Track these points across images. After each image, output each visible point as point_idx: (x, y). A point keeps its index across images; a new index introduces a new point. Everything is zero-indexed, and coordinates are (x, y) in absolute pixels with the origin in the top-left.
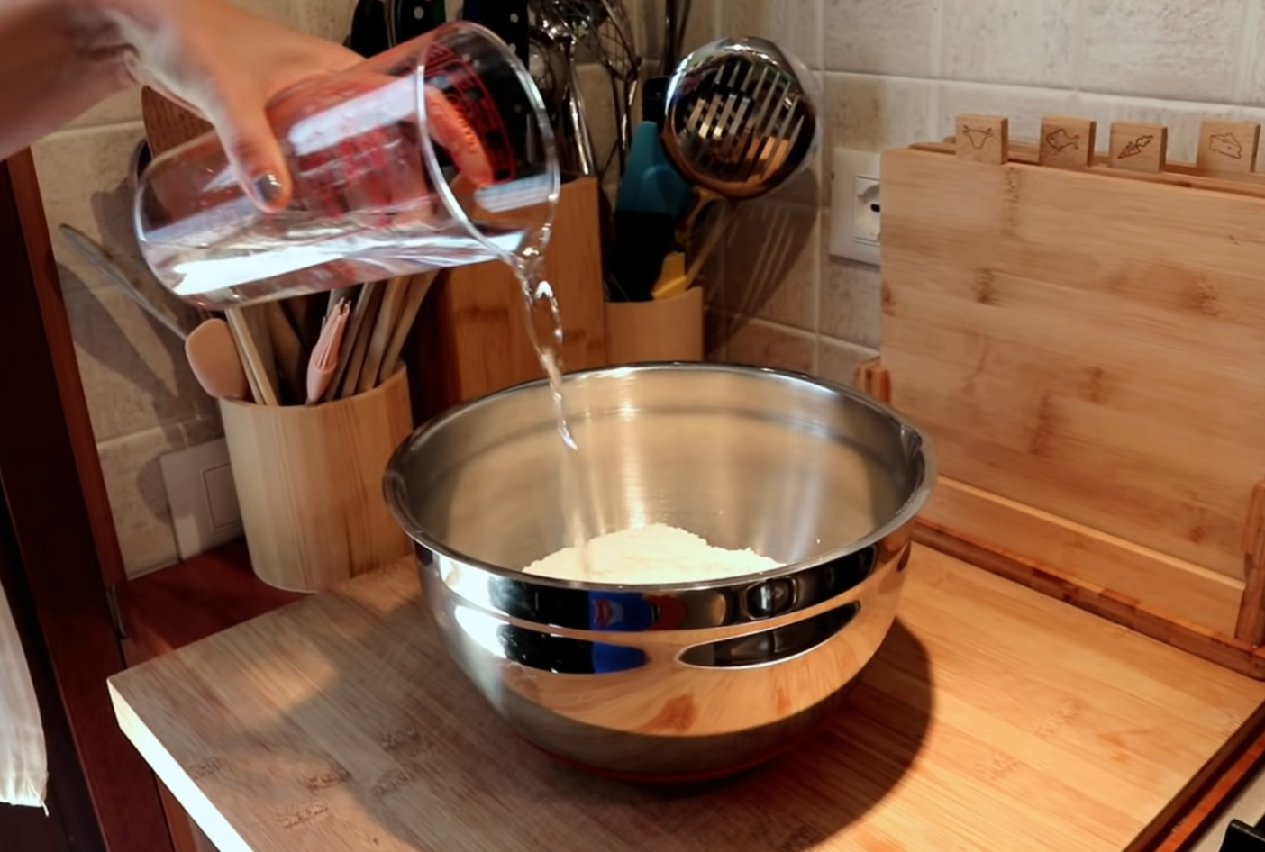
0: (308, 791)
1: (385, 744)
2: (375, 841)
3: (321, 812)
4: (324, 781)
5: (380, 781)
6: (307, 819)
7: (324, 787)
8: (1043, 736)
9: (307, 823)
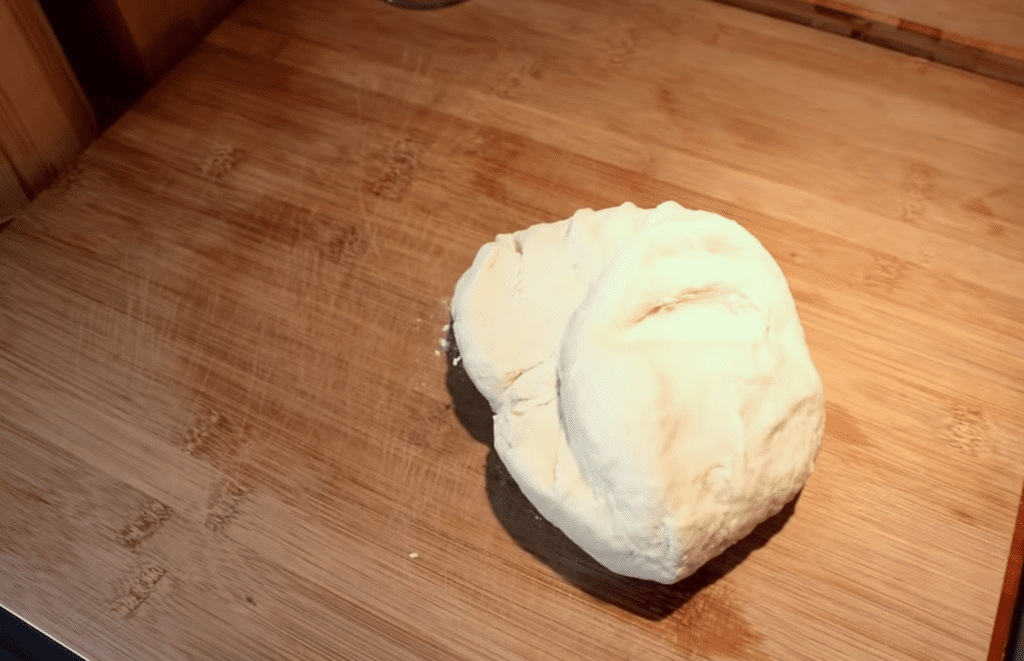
0: (127, 551)
1: (190, 446)
2: (249, 600)
3: (160, 578)
4: (140, 528)
5: (211, 506)
6: (148, 595)
7: (145, 538)
8: (912, 222)
9: (148, 600)
